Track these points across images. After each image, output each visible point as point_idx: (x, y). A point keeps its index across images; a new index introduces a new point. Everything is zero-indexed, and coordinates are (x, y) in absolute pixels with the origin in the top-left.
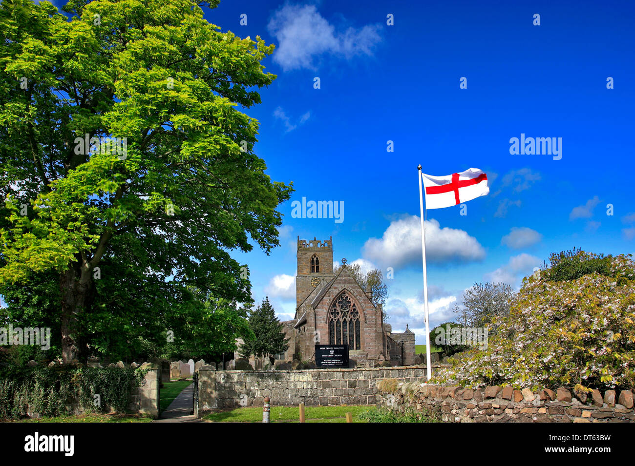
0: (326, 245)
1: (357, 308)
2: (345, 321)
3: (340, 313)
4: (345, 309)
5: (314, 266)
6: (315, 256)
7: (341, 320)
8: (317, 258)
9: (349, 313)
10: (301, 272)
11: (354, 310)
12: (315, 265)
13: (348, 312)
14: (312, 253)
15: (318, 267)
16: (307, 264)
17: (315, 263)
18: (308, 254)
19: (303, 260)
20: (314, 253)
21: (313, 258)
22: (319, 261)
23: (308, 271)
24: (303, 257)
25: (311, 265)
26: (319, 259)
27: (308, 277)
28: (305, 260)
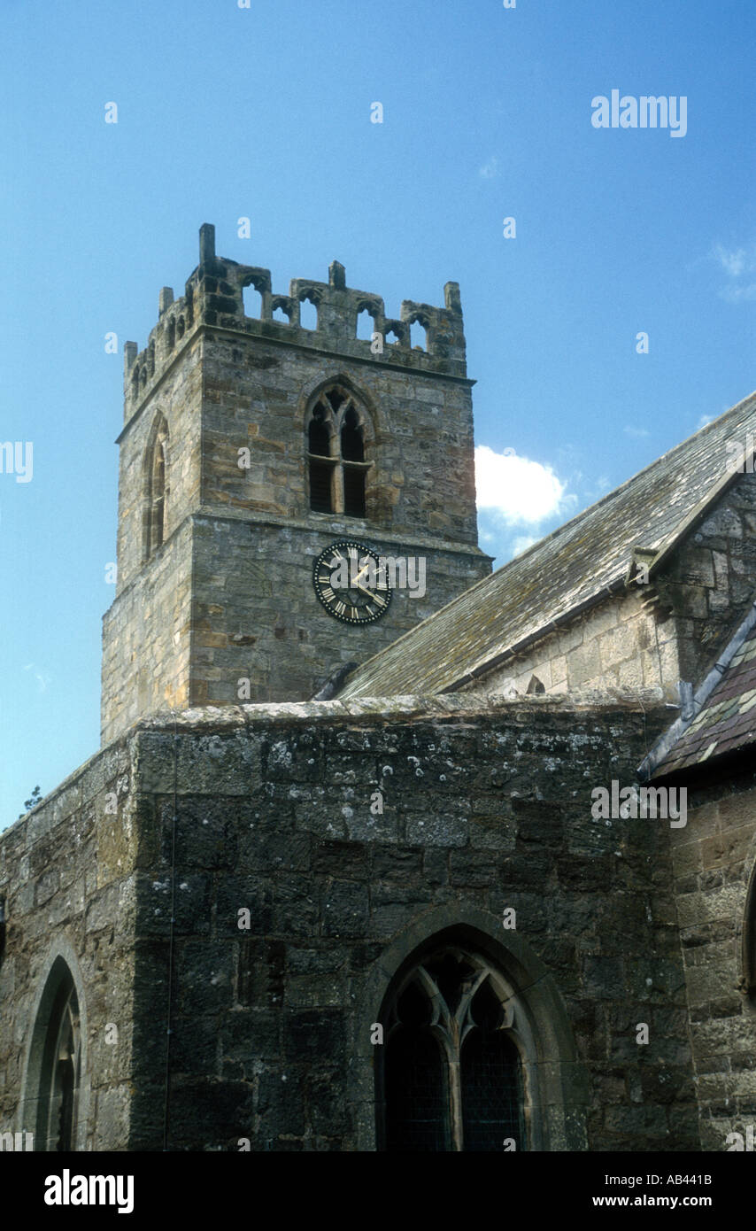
0: (419, 337)
5: (328, 467)
6: (336, 398)
8: (351, 416)
10: (234, 491)
12: (339, 460)
14: (317, 373)
15: (355, 480)
16: (280, 443)
17: (336, 445)
18: (286, 365)
19: (245, 405)
20: (335, 373)
21: (320, 410)
22: (369, 435)
23: (283, 490)
24: (246, 384)
25: (306, 453)
26: (362, 421)
27: (287, 533)
28: (259, 406)
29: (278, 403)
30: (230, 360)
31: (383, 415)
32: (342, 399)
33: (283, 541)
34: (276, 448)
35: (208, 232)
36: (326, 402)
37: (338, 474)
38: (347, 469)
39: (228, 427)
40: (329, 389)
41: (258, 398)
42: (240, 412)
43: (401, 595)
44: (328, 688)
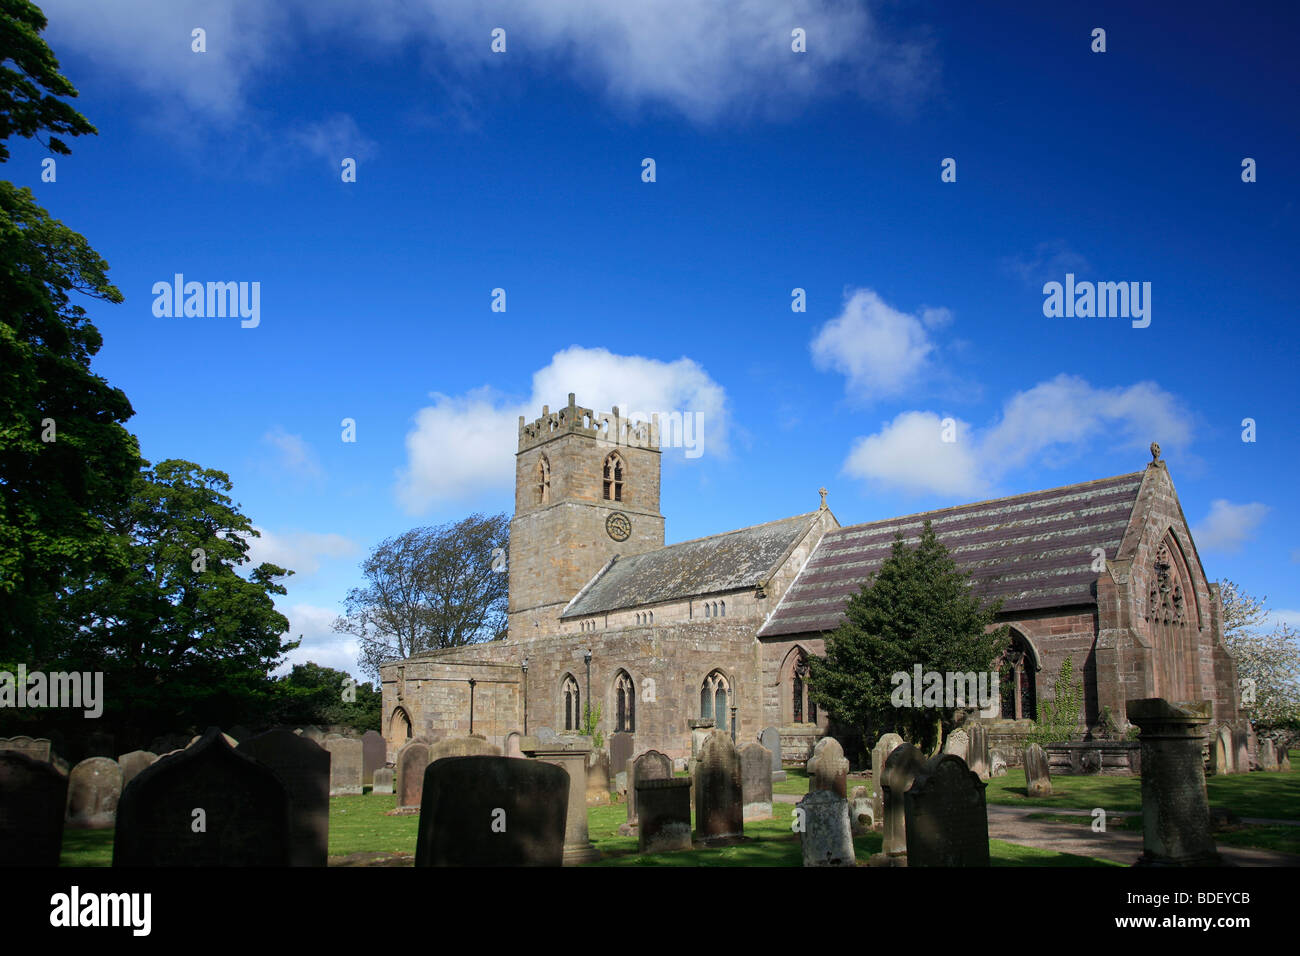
5: (610, 483)
6: (613, 457)
10: (579, 493)
12: (613, 479)
14: (608, 449)
15: (618, 487)
16: (595, 475)
17: (612, 475)
19: (584, 461)
20: (614, 449)
21: (607, 462)
22: (625, 472)
23: (596, 492)
24: (583, 453)
25: (603, 478)
26: (622, 466)
27: (597, 509)
28: (589, 462)
29: (595, 461)
30: (578, 444)
31: (630, 465)
32: (615, 457)
33: (596, 511)
34: (594, 477)
35: (572, 396)
36: (610, 459)
37: (613, 486)
38: (616, 484)
39: (578, 469)
40: (611, 454)
41: (588, 458)
42: (582, 464)
43: (634, 531)
44: (609, 563)
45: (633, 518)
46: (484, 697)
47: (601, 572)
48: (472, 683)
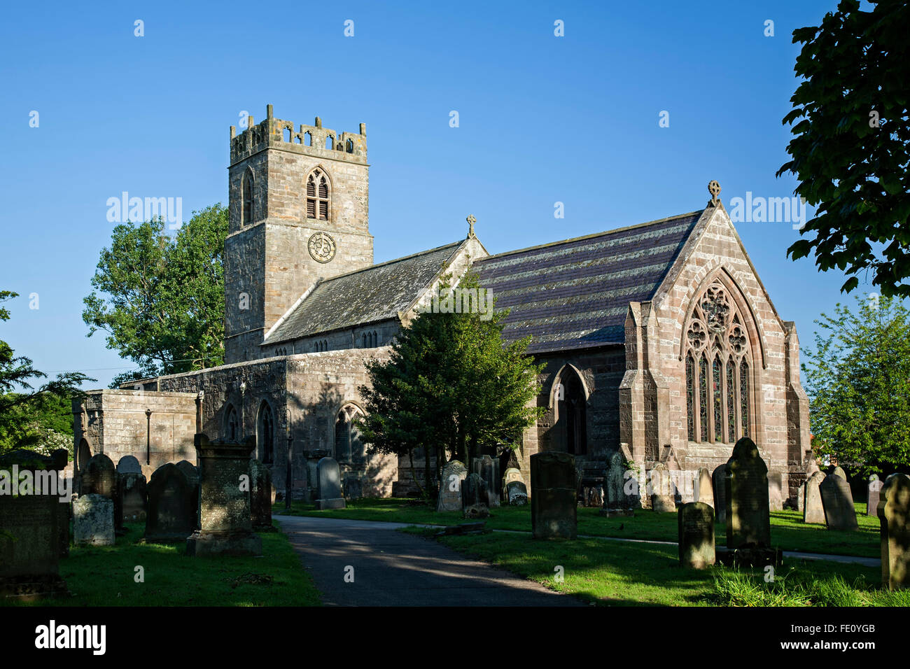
1: (743, 328)
2: (718, 362)
3: (707, 335)
4: (716, 326)
5: (314, 201)
6: (317, 173)
7: (711, 357)
9: (727, 337)
10: (280, 212)
11: (737, 330)
12: (318, 198)
13: (723, 334)
14: (310, 164)
15: (325, 205)
16: (296, 193)
17: (317, 192)
18: (298, 161)
19: (284, 178)
20: (317, 164)
21: (311, 178)
22: (330, 188)
23: (297, 211)
24: (284, 170)
25: (306, 196)
26: (328, 183)
27: (299, 229)
28: (289, 178)
29: (297, 177)
30: (278, 161)
31: (334, 180)
32: (319, 173)
33: (297, 231)
34: (297, 195)
36: (314, 175)
37: (318, 204)
38: (321, 202)
39: (279, 188)
40: (315, 170)
41: (288, 175)
42: (282, 181)
43: (339, 251)
44: (313, 286)
45: (337, 238)
46: (161, 428)
47: (304, 296)
48: (148, 414)
